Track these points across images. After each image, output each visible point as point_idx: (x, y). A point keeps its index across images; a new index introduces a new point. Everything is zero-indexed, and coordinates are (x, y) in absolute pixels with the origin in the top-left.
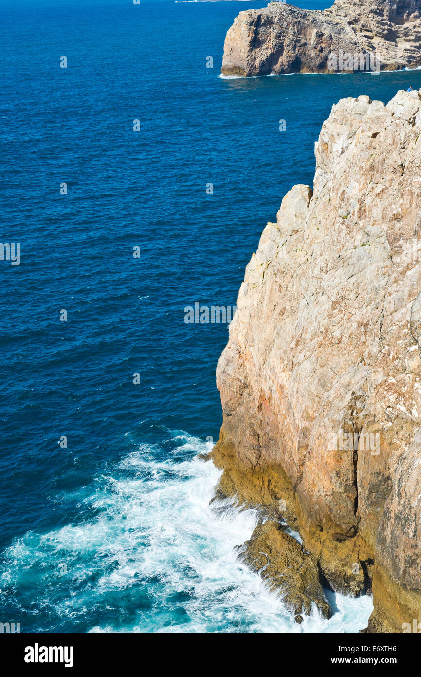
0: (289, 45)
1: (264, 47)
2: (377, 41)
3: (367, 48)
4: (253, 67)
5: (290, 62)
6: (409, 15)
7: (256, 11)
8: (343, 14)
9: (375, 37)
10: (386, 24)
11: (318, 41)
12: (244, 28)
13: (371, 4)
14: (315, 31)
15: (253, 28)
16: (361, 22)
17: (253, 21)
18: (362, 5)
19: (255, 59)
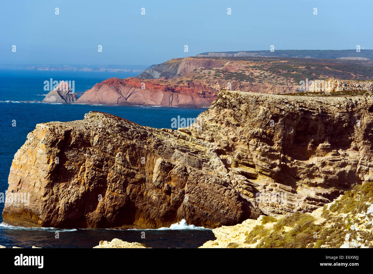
0: (115, 181)
1: (72, 182)
2: (261, 181)
3: (245, 192)
4: (52, 212)
5: (117, 208)
6: (315, 145)
7: (64, 124)
8: (208, 137)
9: (260, 177)
10: (278, 157)
11: (164, 177)
12: (41, 150)
13: (253, 125)
14: (159, 161)
15: (56, 150)
16: (238, 152)
17: (57, 140)
18: (238, 125)
19: (57, 200)
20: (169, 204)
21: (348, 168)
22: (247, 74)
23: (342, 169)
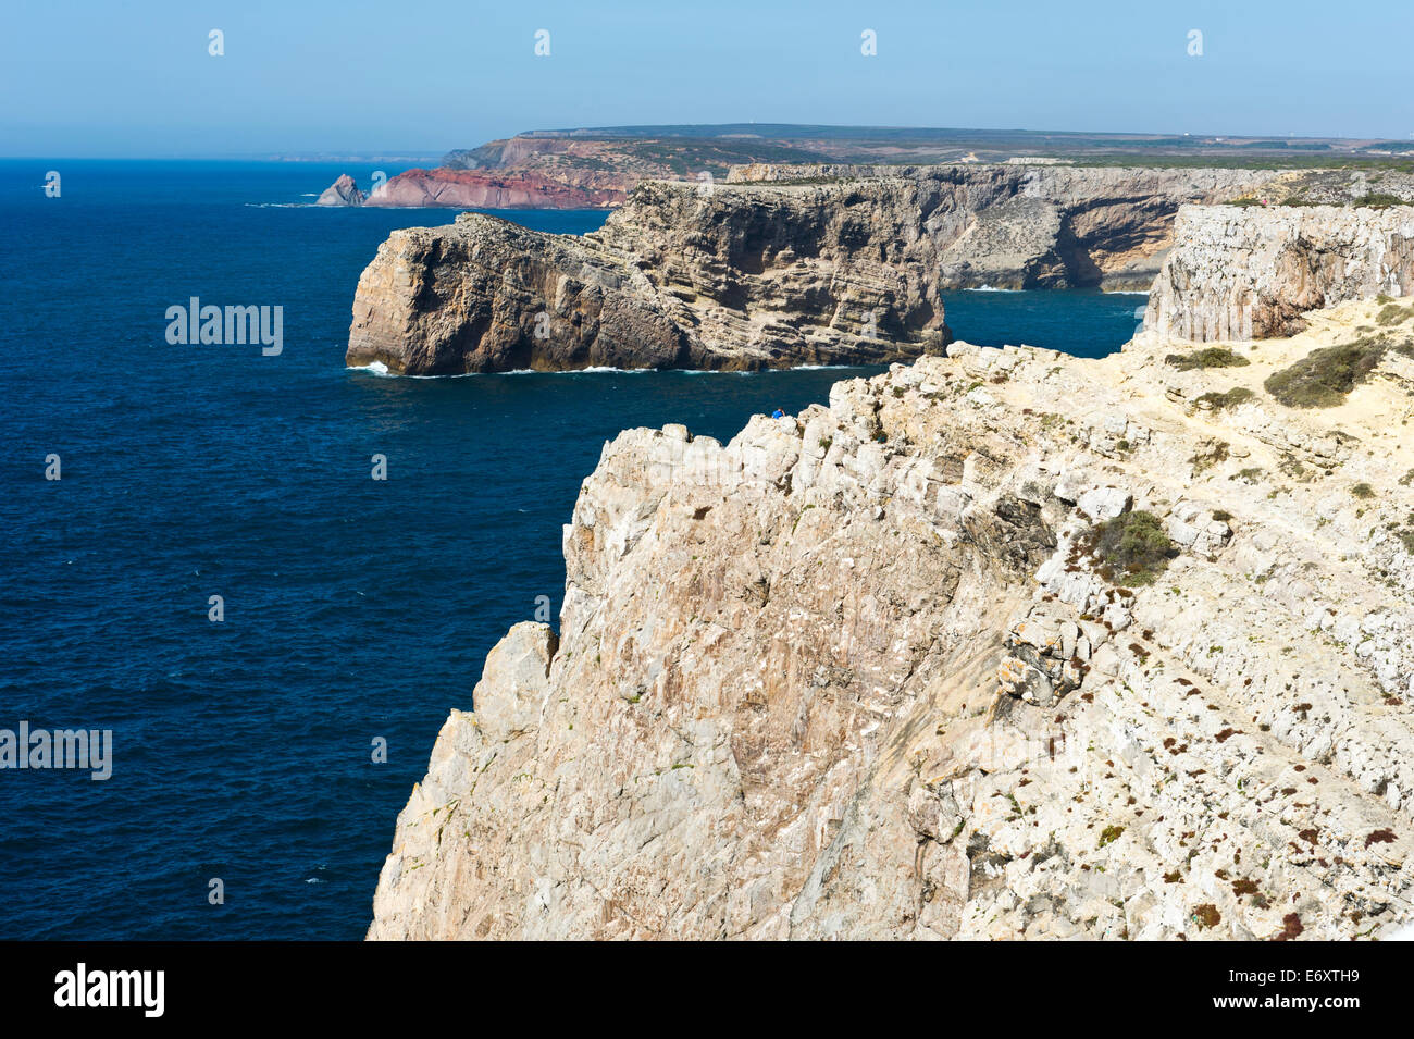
0: (503, 308)
1: (446, 311)
2: (702, 306)
3: (682, 320)
4: (419, 353)
5: (507, 346)
6: (773, 253)
7: (430, 230)
8: (626, 246)
9: (700, 299)
10: (723, 271)
11: (571, 301)
12: (401, 267)
13: (689, 227)
14: (563, 279)
15: (422, 267)
16: (668, 265)
17: (423, 253)
18: (668, 228)
19: (425, 336)
20: (579, 339)
21: (818, 285)
22: (604, 160)
23: (812, 286)
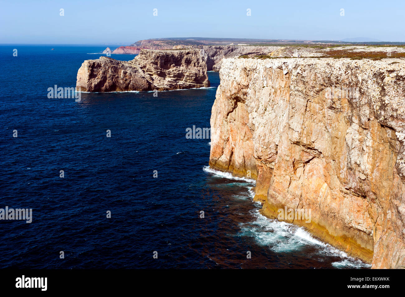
3: (150, 80)
4: (90, 87)
6: (170, 65)
7: (93, 60)
8: (138, 63)
9: (154, 75)
10: (159, 69)
11: (124, 76)
12: (86, 68)
13: (151, 59)
14: (123, 71)
15: (91, 68)
16: (147, 68)
17: (91, 65)
18: (147, 60)
19: (91, 84)
20: (126, 84)
21: (180, 72)
23: (179, 72)
